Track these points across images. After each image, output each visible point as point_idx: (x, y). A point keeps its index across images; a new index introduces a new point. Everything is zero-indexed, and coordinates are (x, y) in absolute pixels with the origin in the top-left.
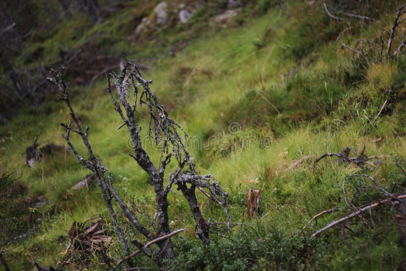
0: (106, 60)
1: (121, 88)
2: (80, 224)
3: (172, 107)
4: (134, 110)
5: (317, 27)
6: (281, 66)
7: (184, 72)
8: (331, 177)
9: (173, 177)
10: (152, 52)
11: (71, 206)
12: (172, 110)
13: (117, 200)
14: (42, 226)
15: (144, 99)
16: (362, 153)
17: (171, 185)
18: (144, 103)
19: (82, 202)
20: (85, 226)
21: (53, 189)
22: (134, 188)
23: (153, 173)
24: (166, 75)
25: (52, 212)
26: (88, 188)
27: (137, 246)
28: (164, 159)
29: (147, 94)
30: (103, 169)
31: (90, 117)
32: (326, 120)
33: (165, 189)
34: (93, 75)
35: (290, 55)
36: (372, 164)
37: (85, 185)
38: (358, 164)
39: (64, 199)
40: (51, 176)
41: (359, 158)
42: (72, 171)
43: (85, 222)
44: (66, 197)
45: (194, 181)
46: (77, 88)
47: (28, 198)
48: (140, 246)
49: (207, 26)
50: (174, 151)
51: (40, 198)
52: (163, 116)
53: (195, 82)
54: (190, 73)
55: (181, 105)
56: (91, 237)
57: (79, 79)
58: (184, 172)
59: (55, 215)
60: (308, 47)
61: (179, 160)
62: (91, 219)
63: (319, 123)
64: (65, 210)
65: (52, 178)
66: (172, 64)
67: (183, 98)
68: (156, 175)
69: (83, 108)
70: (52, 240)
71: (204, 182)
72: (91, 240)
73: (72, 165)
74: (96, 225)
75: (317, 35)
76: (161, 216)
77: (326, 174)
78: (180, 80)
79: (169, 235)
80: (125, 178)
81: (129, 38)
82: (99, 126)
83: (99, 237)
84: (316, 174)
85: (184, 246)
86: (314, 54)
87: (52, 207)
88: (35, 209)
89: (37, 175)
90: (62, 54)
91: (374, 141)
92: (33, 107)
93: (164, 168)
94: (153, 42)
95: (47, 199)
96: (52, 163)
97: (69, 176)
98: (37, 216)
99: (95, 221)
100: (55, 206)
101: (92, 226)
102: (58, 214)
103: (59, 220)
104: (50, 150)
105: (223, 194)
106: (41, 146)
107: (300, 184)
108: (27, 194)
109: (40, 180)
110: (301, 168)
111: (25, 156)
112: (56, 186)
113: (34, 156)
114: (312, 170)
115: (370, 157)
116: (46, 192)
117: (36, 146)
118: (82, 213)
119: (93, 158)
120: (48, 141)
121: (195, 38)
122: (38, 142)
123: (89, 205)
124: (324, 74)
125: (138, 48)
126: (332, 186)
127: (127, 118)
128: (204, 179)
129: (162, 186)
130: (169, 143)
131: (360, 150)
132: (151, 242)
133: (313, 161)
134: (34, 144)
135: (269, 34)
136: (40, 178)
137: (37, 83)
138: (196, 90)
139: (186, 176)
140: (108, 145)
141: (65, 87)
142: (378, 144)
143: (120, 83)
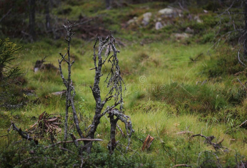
0: (103, 31)
1: (101, 48)
2: (47, 114)
3: (128, 73)
4: (103, 63)
5: (229, 63)
6: (199, 76)
7: (144, 56)
8: (197, 148)
9: (108, 109)
10: (131, 38)
11: (47, 103)
12: (127, 75)
13: (72, 108)
14: (27, 107)
15: (111, 60)
16: (220, 143)
17: (105, 113)
18: (111, 62)
19: (54, 104)
20: (50, 117)
21: (41, 89)
22: (87, 108)
23: (99, 102)
24: (133, 54)
25: (35, 102)
26: (61, 97)
27: (73, 138)
28: (108, 97)
29: (114, 57)
30: (73, 88)
31: (80, 59)
32: (209, 116)
33: (101, 114)
34: (92, 36)
35: (207, 73)
36: (223, 150)
37: (60, 95)
38: (215, 148)
39: (45, 97)
40: (44, 82)
41: (217, 145)
42: (56, 84)
43: (51, 115)
44: (47, 97)
45: (119, 116)
46: (81, 40)
47: (25, 88)
48: (74, 139)
49: (169, 37)
50: (115, 95)
51: (32, 91)
52: (118, 73)
53: (147, 65)
54: (146, 58)
55: (134, 74)
56: (50, 124)
57: (84, 35)
58: (115, 109)
59: (36, 104)
60: (219, 72)
61: (116, 101)
62: (55, 114)
63: (205, 116)
64: (43, 103)
65: (44, 83)
66: (139, 49)
67: (136, 71)
68: (100, 103)
69: (79, 52)
70: (28, 117)
71: (124, 119)
72: (50, 125)
73: (58, 81)
74: (56, 119)
75: (227, 68)
76: (92, 128)
77: (195, 145)
78: (140, 59)
79: (92, 140)
80: (83, 100)
81: (122, 24)
82: (83, 66)
83: (54, 126)
84: (189, 143)
85: (98, 150)
86: (221, 78)
87: (37, 99)
88: (26, 96)
89: (36, 78)
90: (81, 17)
91: (230, 139)
92: (51, 40)
93: (106, 102)
94: (134, 33)
95: (36, 93)
96: (47, 75)
97: (53, 86)
98: (26, 100)
99: (57, 116)
100: (38, 99)
101: (54, 118)
102: (38, 104)
103: (37, 108)
104: (49, 67)
105: (131, 130)
106: (46, 63)
107: (178, 144)
108: (26, 86)
109: (37, 81)
110: (183, 136)
111: (34, 65)
112: (44, 88)
113: (39, 67)
114: (188, 140)
115: (224, 147)
116: (37, 89)
117: (43, 61)
118: (51, 109)
119: (69, 80)
120: (51, 62)
121: (159, 40)
122: (45, 60)
123: (57, 107)
124: (220, 91)
125: (124, 32)
126: (195, 153)
127: (97, 66)
128: (125, 117)
129: (100, 111)
130: (114, 89)
131: (220, 141)
132: (81, 139)
133: (191, 135)
134: (42, 60)
135: (201, 56)
136: (37, 80)
137: (59, 27)
138: (146, 69)
139: (116, 111)
140: (83, 79)
141: (71, 34)
142: (232, 142)
143: (102, 45)
